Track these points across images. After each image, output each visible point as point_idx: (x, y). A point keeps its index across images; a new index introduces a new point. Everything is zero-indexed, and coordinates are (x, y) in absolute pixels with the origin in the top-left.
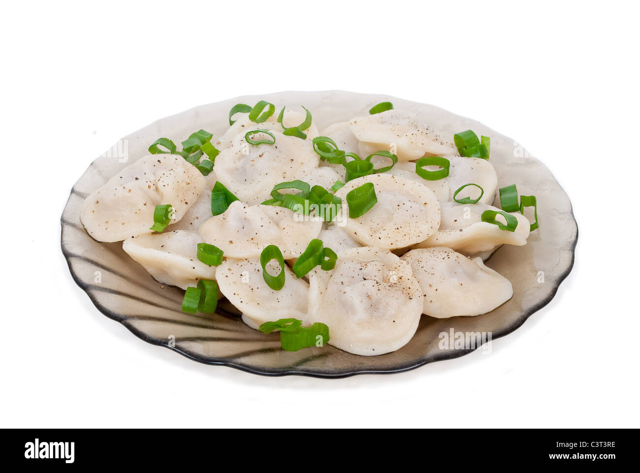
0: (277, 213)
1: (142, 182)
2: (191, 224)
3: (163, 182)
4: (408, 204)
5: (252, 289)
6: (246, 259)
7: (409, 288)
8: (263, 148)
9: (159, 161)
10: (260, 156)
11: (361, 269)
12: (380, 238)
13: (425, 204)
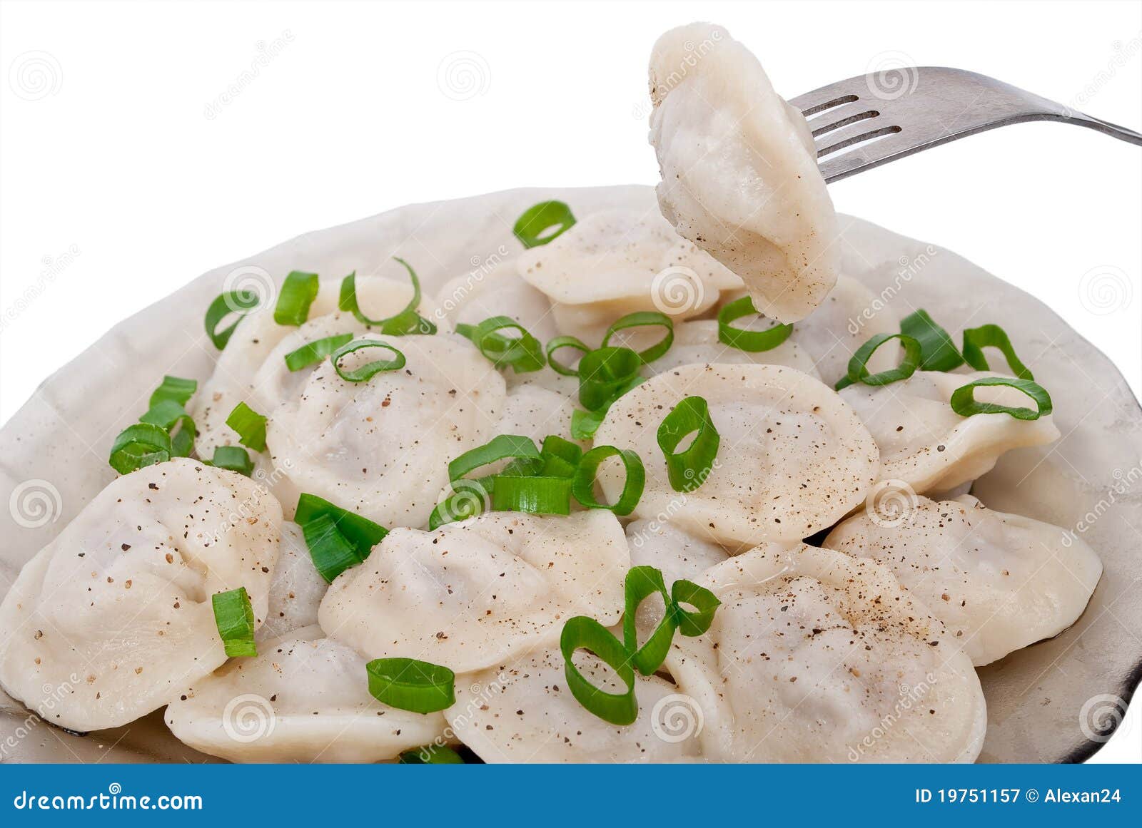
0: (511, 532)
1: (144, 553)
2: (282, 615)
3: (200, 536)
4: (788, 420)
5: (567, 740)
6: (502, 668)
7: (911, 619)
8: (384, 384)
9: (152, 486)
10: (385, 404)
11: (785, 609)
12: (778, 521)
13: (815, 409)
